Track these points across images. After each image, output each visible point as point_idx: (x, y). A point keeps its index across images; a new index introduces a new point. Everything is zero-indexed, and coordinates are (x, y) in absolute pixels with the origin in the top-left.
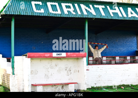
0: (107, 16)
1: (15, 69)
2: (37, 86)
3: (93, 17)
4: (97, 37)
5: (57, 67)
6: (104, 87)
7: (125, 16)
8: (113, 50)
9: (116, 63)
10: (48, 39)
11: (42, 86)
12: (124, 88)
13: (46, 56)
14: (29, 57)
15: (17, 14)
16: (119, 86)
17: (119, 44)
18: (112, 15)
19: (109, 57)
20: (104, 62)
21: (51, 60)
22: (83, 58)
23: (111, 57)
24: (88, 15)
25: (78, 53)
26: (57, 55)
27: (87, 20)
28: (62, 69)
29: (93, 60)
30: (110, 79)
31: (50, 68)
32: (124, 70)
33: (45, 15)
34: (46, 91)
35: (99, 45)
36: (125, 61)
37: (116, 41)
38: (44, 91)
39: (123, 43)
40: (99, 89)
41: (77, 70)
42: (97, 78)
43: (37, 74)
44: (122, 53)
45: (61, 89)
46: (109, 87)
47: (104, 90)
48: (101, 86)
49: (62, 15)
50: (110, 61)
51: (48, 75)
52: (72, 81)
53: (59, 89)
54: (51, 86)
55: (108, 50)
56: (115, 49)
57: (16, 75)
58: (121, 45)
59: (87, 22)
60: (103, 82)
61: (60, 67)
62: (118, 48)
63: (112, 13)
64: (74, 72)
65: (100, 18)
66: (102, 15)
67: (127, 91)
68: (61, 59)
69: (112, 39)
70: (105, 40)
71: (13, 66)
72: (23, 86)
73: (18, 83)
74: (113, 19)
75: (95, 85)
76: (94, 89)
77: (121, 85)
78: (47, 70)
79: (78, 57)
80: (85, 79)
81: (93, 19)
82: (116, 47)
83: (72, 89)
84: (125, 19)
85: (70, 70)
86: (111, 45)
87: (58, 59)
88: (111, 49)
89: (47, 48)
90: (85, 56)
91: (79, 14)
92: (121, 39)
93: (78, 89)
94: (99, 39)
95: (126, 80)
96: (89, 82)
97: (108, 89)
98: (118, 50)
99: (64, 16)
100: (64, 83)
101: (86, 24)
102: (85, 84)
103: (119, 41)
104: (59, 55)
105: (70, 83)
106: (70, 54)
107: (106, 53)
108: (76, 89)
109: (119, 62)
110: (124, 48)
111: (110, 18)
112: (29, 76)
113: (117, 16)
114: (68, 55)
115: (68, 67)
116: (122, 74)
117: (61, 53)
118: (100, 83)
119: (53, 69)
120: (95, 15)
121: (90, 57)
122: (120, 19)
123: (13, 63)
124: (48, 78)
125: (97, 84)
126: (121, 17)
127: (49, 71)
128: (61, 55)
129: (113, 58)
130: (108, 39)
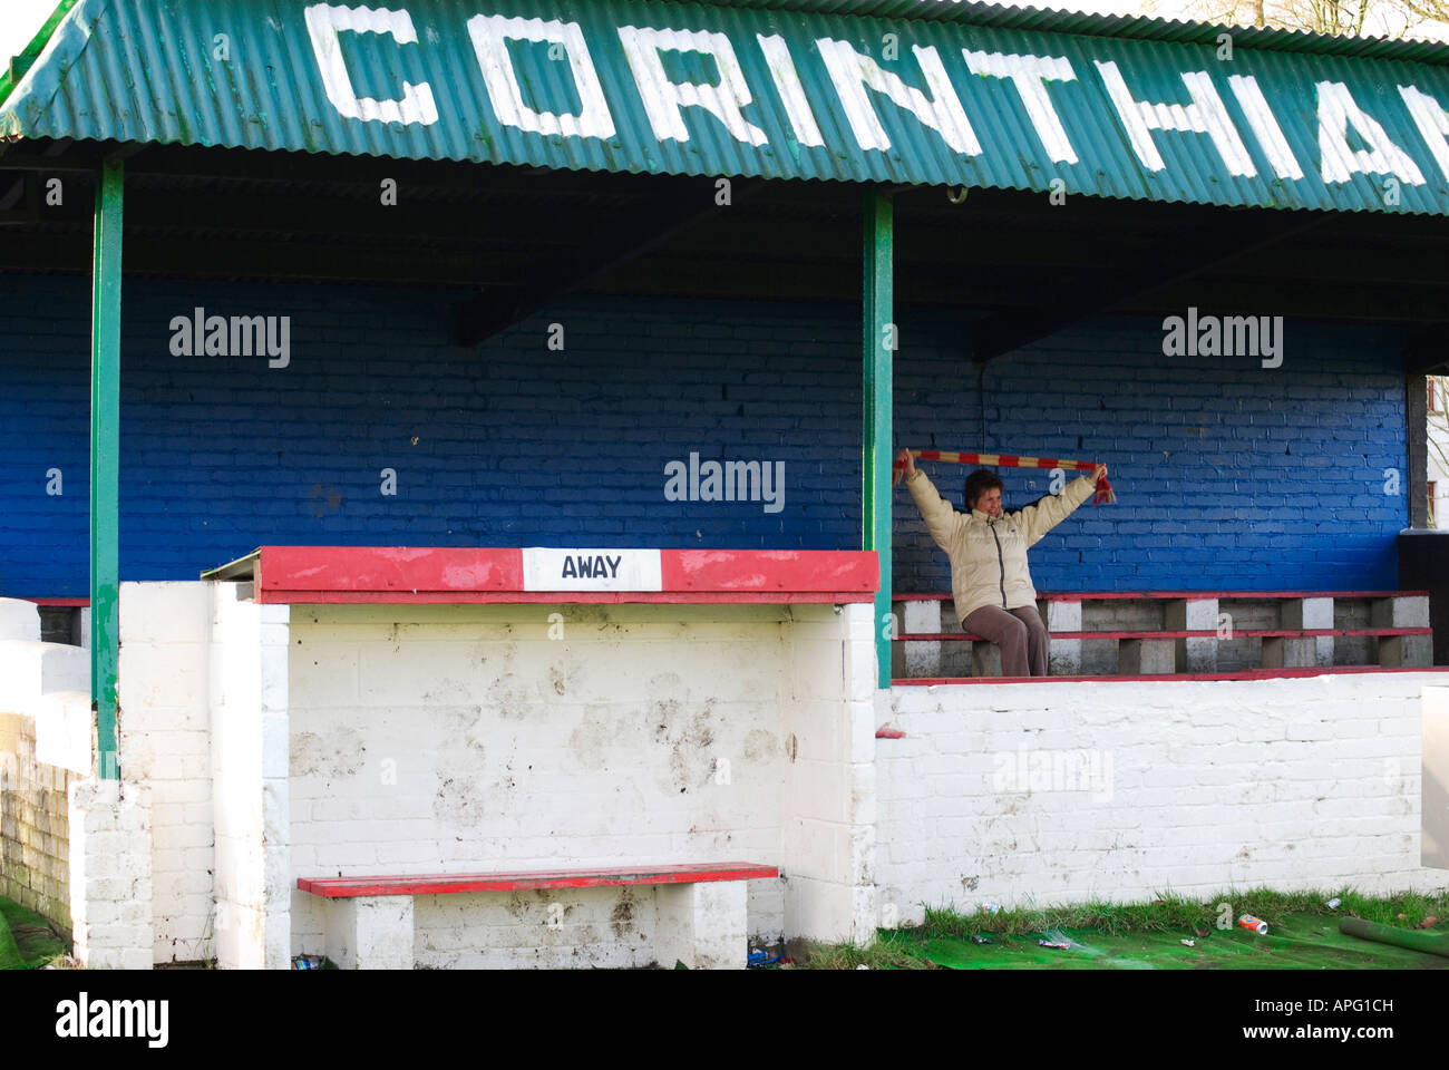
0: (1097, 166)
1: (128, 720)
2: (359, 901)
3: (955, 180)
4: (989, 384)
5: (566, 698)
6: (1064, 913)
7: (1286, 165)
8: (1157, 528)
9: (1185, 668)
10: (477, 402)
11: (405, 901)
12: (1272, 929)
13: (453, 584)
14: (270, 595)
15: (149, 136)
16: (1219, 903)
17: (1218, 461)
18: (1153, 161)
19: (1112, 596)
20: (1058, 648)
21: (509, 621)
22: (837, 605)
23: (1132, 601)
24: (898, 160)
25: (787, 558)
26: (569, 573)
27: (890, 207)
28: (619, 721)
29: (942, 626)
30: (1121, 832)
31: (492, 707)
32: (1267, 742)
33: (451, 146)
34: (453, 953)
35: (1014, 477)
36: (1287, 643)
37: (1192, 435)
38: (431, 954)
39: (1260, 453)
40: (1005, 943)
41: (775, 739)
42: (991, 818)
43: (353, 772)
44: (1250, 561)
45: (612, 936)
46: (1115, 920)
47: (1057, 948)
48: (1028, 907)
49: (621, 151)
50: (1123, 642)
51: (473, 782)
52: (727, 852)
53: (588, 934)
54: (505, 899)
55: (1108, 528)
56: (1176, 521)
57: (136, 782)
58: (1244, 481)
59: (891, 226)
60: (1046, 864)
61: (594, 706)
62: (1205, 508)
63: (1155, 134)
64: (750, 755)
65: (1028, 190)
66: (1048, 159)
67: (1297, 960)
68: (605, 617)
69: (1146, 409)
70: (1076, 422)
71: (105, 689)
72: (210, 896)
73: (153, 862)
74: (1162, 202)
75: (966, 899)
76: (950, 942)
77: (1240, 898)
78: (465, 731)
79: (787, 595)
80: (865, 833)
81: (953, 200)
82: (1194, 494)
83: (724, 938)
84: (1284, 203)
85: (706, 733)
86: (1133, 473)
87: (581, 620)
88: (1140, 514)
89: (465, 501)
90: (861, 588)
91: (801, 140)
92: (1244, 413)
93: (781, 940)
94: (1011, 407)
95: (1291, 847)
96: (902, 863)
97: (1101, 941)
98: (1210, 528)
99: (651, 162)
100: (636, 875)
101: (877, 248)
102: (858, 889)
103: (1220, 435)
104: (589, 576)
105: (707, 870)
106: (708, 568)
107: (1081, 553)
108: (763, 938)
109: (1219, 655)
110: (1270, 508)
111: (1126, 188)
112: (274, 796)
113: (1201, 172)
114: (688, 580)
115: (688, 703)
116: (1251, 784)
117: (608, 558)
118: (1012, 873)
119: (521, 716)
120: (969, 160)
121: (916, 596)
122: (1236, 201)
123: (105, 652)
124: (467, 812)
125: (981, 882)
126: (1243, 175)
127: (482, 741)
128: (609, 570)
129: (1156, 615)
130: (1109, 409)
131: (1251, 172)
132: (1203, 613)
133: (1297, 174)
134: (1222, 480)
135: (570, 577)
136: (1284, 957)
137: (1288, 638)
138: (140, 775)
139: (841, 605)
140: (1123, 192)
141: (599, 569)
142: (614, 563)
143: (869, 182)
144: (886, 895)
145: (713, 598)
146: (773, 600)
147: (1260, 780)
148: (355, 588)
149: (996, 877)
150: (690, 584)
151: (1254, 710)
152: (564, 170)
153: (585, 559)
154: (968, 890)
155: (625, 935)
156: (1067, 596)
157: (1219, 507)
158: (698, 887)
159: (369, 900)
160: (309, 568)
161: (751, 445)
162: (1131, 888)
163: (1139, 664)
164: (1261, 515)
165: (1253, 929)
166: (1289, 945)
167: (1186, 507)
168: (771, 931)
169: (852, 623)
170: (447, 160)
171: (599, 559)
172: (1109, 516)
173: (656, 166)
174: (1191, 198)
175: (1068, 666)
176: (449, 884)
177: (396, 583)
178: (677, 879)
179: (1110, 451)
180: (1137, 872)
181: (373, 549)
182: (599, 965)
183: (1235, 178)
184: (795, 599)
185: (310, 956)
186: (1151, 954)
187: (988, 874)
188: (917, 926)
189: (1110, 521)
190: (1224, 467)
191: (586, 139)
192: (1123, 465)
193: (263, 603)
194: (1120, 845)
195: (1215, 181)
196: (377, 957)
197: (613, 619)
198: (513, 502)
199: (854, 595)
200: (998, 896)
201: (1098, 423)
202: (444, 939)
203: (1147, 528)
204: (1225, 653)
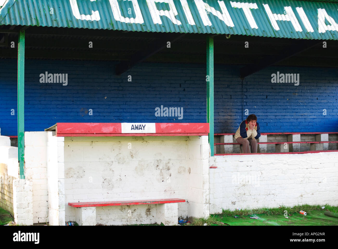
0: (263, 29)
1: (27, 165)
2: (82, 208)
3: (227, 33)
4: (244, 83)
5: (134, 159)
6: (257, 210)
7: (310, 29)
8: (285, 117)
9: (292, 151)
11: (94, 208)
12: (308, 214)
13: (104, 132)
14: (59, 134)
15: (29, 24)
16: (295, 208)
17: (300, 101)
18: (277, 28)
19: (274, 134)
20: (261, 146)
21: (120, 141)
22: (199, 136)
23: (280, 135)
24: (213, 28)
25: (186, 125)
26: (133, 129)
27: (213, 40)
28: (147, 165)
29: (233, 141)
30: (271, 190)
31: (116, 161)
32: (307, 169)
33: (103, 26)
34: (107, 221)
35: (251, 105)
36: (316, 145)
37: (294, 95)
38: (101, 221)
39: (310, 99)
40: (242, 218)
41: (185, 169)
42: (239, 187)
43: (82, 177)
44: (308, 125)
45: (146, 216)
46: (269, 212)
47: (255, 219)
48: (248, 209)
49: (145, 26)
50: (276, 144)
51: (111, 179)
52: (174, 196)
53: (140, 216)
54: (119, 207)
55: (274, 117)
56: (290, 115)
57: (29, 180)
58: (307, 106)
59: (213, 44)
60: (252, 199)
61: (141, 161)
62: (297, 112)
63: (277, 21)
64: (179, 173)
65: (246, 35)
66: (251, 28)
67: (313, 222)
68: (143, 139)
69: (283, 89)
70: (266, 92)
71: (21, 158)
72: (47, 207)
73: (33, 199)
74: (279, 38)
75: (233, 207)
76: (228, 217)
77: (300, 206)
78: (109, 167)
79: (187, 134)
80: (206, 191)
81: (227, 38)
82: (294, 109)
83: (172, 217)
84: (309, 38)
85: (169, 167)
86: (280, 104)
87: (137, 140)
88: (282, 114)
89: (117, 112)
90: (205, 132)
91: (190, 23)
92: (306, 89)
93: (187, 217)
94: (250, 89)
95: (313, 194)
96: (217, 198)
97: (266, 217)
98: (298, 117)
99: (152, 29)
100: (151, 202)
101: (210, 49)
102: (205, 205)
103: (301, 95)
104: (138, 129)
105: (168, 200)
106: (167, 127)
107: (267, 123)
108: (183, 217)
109: (300, 147)
110: (313, 112)
111: (270, 34)
112: (61, 183)
113: (289, 31)
114: (162, 130)
115: (164, 160)
116: (303, 179)
117: (142, 125)
118: (244, 201)
119: (123, 163)
120: (231, 28)
121: (227, 134)
122: (297, 37)
123: (21, 148)
124: (110, 187)
125: (236, 203)
126: (299, 31)
127: (113, 169)
128: (143, 128)
129: (286, 138)
130: (274, 89)
131: (301, 30)
132: (296, 138)
133: (312, 31)
134: (301, 106)
135: (133, 130)
136: (310, 221)
137: (316, 143)
138: (30, 178)
139: (200, 136)
140: (269, 35)
141: (140, 128)
142: (144, 126)
143: (206, 34)
144: (213, 206)
145: (168, 135)
146: (183, 135)
147: (305, 178)
148: (80, 133)
149: (240, 202)
150: (162, 131)
151: (304, 161)
152: (131, 31)
153: (137, 125)
154: (233, 205)
155: (149, 216)
156: (264, 134)
157: (300, 112)
158: (166, 205)
159: (85, 208)
160: (69, 128)
161: (187, 98)
162: (273, 204)
163: (280, 150)
164: (311, 114)
165: (303, 214)
166: (311, 218)
167: (293, 112)
168: (185, 215)
169: (203, 141)
170: (102, 29)
171: (140, 125)
172: (274, 115)
173: (154, 30)
174: (286, 37)
175: (264, 150)
176: (104, 204)
177: (90, 131)
178: (161, 202)
179: (274, 99)
180: (275, 200)
181: (84, 123)
182: (142, 223)
183: (297, 32)
184: (189, 135)
185: (72, 221)
186: (277, 220)
187: (238, 201)
188: (220, 214)
189: (274, 116)
190: (302, 103)
191: (137, 24)
192: (277, 102)
193: (58, 136)
194: (271, 194)
195: (292, 33)
196: (87, 222)
197: (145, 140)
198: (129, 112)
199: (203, 134)
200: (241, 206)
201: (271, 92)
202: (104, 217)
203: (283, 117)
204: (302, 147)
